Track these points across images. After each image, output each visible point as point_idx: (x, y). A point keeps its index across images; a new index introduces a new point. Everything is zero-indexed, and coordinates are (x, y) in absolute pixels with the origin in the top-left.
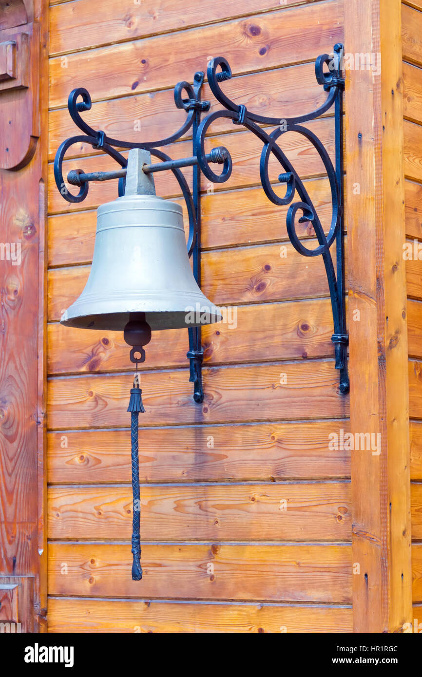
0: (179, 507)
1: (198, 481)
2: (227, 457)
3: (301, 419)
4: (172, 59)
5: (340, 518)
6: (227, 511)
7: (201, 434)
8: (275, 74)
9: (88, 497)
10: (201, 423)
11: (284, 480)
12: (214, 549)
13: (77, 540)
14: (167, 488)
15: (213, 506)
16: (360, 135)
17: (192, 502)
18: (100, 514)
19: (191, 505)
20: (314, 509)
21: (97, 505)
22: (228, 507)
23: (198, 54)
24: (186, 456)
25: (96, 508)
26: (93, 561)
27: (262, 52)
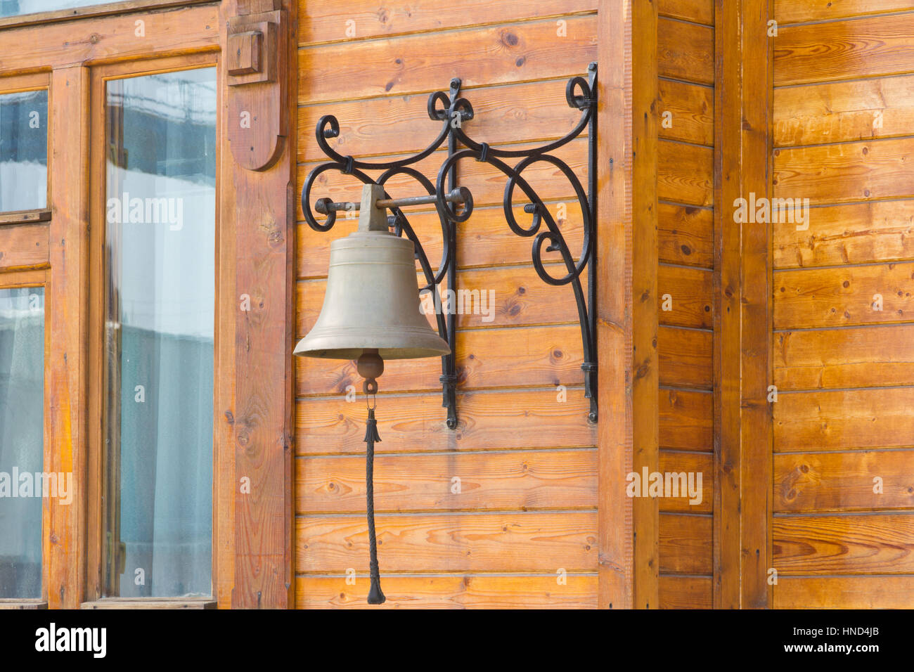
0: (432, 537)
1: (452, 510)
2: (480, 486)
3: (553, 448)
4: (428, 61)
5: (588, 548)
6: (478, 542)
7: (454, 461)
8: (531, 87)
9: (338, 527)
10: (455, 450)
11: (536, 509)
12: (466, 582)
13: (327, 573)
14: (420, 518)
15: (466, 536)
16: (611, 161)
17: (444, 532)
18: (350, 545)
19: (443, 536)
20: (563, 539)
21: (348, 535)
22: (481, 537)
23: (455, 59)
24: (438, 485)
25: (347, 539)
26: (342, 596)
27: (519, 63)
